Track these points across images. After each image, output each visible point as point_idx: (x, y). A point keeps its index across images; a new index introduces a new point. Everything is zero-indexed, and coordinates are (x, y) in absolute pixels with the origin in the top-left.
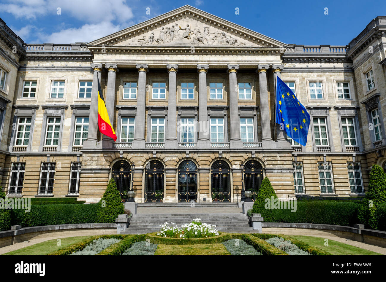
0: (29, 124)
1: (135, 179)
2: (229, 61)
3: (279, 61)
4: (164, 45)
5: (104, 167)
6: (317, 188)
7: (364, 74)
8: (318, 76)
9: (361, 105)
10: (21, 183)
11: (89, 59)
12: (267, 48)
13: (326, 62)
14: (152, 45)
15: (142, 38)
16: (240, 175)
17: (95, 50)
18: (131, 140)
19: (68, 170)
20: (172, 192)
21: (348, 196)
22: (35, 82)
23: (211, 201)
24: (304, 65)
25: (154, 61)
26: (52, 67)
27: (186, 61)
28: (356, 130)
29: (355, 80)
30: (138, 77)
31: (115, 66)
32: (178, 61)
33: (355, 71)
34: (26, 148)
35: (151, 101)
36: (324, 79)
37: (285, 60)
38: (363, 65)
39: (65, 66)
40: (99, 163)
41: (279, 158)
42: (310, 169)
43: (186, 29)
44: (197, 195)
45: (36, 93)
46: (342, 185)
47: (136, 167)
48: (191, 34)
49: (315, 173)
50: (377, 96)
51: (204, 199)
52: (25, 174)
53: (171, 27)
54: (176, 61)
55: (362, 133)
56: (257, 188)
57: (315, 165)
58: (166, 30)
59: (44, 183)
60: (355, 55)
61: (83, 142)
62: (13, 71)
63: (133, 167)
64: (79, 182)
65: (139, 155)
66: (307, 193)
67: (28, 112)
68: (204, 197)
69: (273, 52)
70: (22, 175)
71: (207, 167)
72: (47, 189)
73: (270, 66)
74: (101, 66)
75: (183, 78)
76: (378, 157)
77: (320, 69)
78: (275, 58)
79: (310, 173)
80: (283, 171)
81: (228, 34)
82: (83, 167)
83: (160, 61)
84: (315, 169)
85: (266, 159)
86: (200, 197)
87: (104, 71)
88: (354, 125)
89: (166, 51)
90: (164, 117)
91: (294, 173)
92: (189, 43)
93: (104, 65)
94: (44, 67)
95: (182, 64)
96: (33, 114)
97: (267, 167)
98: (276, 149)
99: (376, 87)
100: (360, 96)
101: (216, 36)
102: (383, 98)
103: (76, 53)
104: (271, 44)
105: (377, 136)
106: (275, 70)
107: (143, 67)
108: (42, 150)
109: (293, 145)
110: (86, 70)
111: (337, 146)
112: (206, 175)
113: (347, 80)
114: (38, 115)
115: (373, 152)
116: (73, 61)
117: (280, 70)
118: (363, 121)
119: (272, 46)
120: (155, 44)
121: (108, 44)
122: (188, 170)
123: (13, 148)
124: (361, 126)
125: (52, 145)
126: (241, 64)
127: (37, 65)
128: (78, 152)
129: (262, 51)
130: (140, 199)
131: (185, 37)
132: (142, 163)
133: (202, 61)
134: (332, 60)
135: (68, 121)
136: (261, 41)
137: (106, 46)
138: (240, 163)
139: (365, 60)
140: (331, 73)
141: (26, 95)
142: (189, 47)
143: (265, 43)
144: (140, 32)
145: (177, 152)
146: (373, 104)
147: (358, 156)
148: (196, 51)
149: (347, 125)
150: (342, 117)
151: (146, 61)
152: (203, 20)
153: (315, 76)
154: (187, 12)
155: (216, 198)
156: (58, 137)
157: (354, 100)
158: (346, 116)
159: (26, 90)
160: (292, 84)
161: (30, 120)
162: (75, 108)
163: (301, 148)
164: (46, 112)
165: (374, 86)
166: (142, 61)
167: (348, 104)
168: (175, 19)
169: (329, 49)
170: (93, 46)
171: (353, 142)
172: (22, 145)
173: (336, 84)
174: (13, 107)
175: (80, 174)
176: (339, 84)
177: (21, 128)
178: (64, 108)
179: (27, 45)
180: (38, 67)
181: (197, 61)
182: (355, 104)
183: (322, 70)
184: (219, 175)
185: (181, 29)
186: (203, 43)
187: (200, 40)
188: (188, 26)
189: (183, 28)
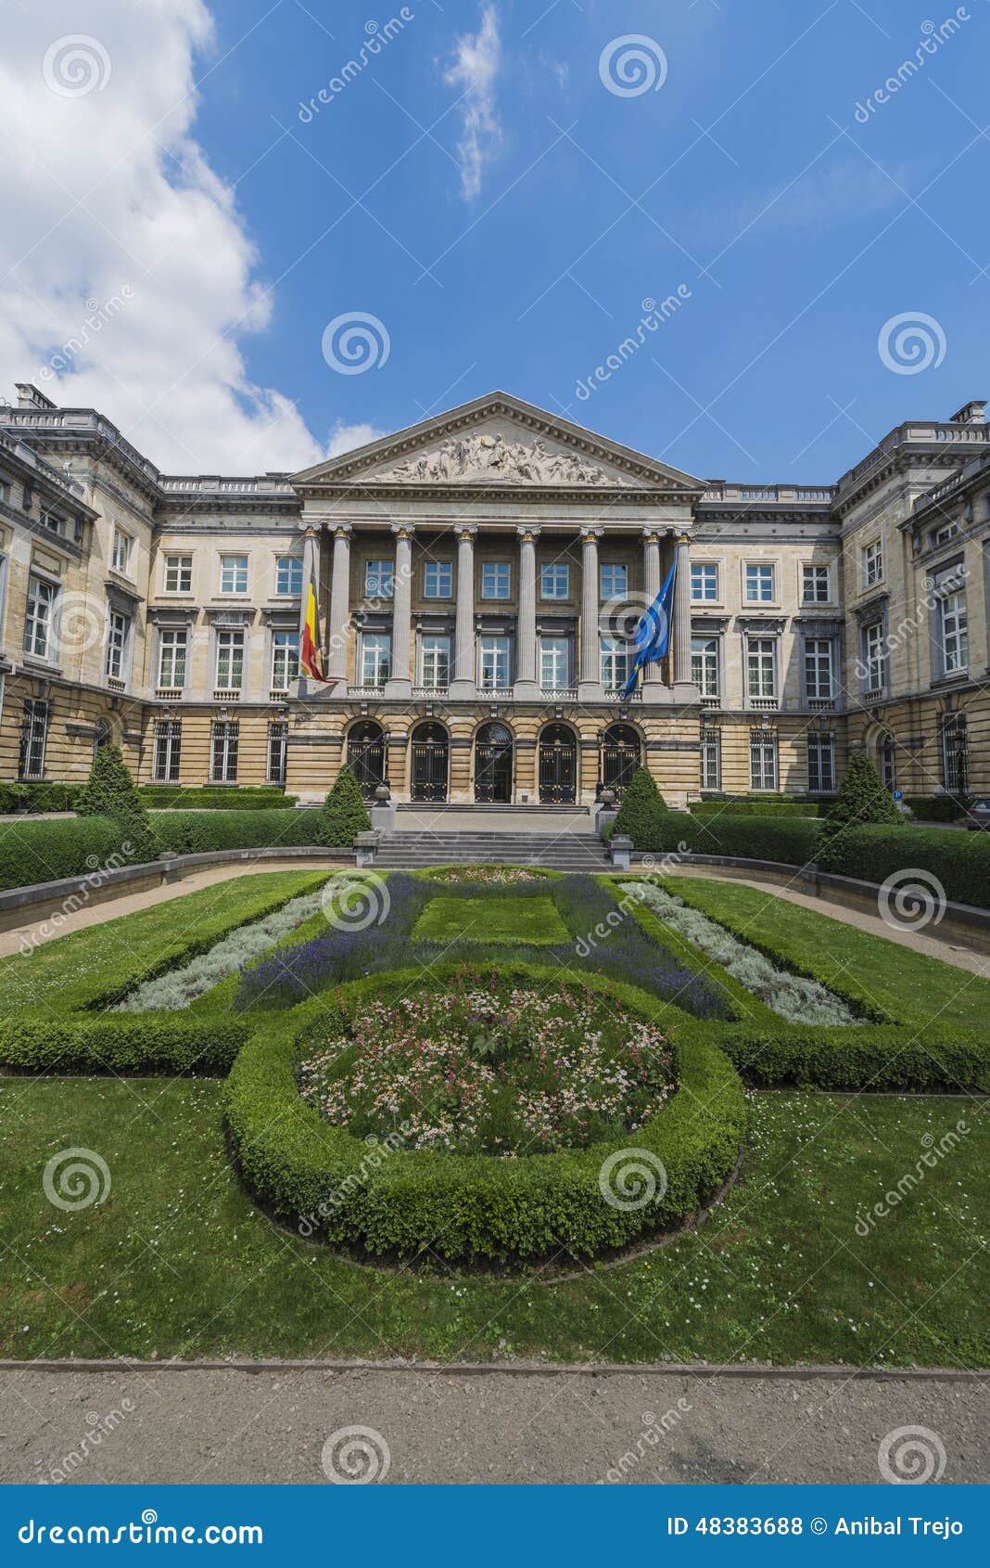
0: (182, 646)
1: (390, 758)
2: (582, 519)
3: (689, 520)
4: (448, 481)
5: (331, 733)
6: (745, 780)
7: (864, 549)
8: (765, 552)
9: (849, 616)
10: (175, 759)
11: (295, 511)
12: (664, 490)
13: (786, 521)
14: (423, 482)
15: (404, 467)
16: (595, 753)
17: (306, 491)
18: (383, 682)
19: (265, 736)
20: (463, 783)
22: (187, 560)
23: (537, 802)
24: (738, 529)
26: (221, 528)
27: (494, 517)
28: (833, 665)
29: (841, 562)
30: (394, 550)
31: (347, 528)
32: (478, 517)
33: (845, 543)
34: (180, 693)
35: (421, 601)
36: (778, 560)
37: (701, 515)
38: (862, 531)
39: (245, 525)
40: (323, 725)
41: (674, 723)
42: (733, 743)
43: (494, 447)
44: (510, 789)
45: (192, 581)
46: (793, 774)
47: (393, 735)
48: (504, 458)
49: (743, 751)
50: (885, 597)
52: (182, 743)
53: (463, 442)
54: (473, 517)
55: (844, 673)
56: (627, 780)
58: (452, 448)
59: (219, 761)
60: (849, 508)
61: (289, 682)
62: (143, 533)
63: (388, 734)
64: (286, 760)
65: (399, 710)
66: (723, 790)
67: (179, 621)
68: (525, 795)
69: (675, 498)
70: (176, 745)
71: (532, 737)
72: (225, 772)
73: (668, 530)
74: (318, 527)
75: (487, 553)
76: (871, 723)
77: (771, 536)
78: (680, 513)
79: (734, 750)
80: (680, 747)
81: (583, 459)
82: (292, 733)
83: (439, 517)
84: (742, 743)
85: (647, 723)
86: (517, 794)
87: (326, 539)
88: (829, 655)
89: (452, 494)
90: (448, 635)
91: (702, 751)
92: (501, 477)
93: (325, 526)
94: (203, 528)
95: (487, 524)
96: (189, 625)
97: (649, 738)
98: (669, 702)
99: (885, 578)
100: (848, 597)
101: (557, 463)
102: (894, 603)
103: (267, 498)
104: (674, 481)
105: (875, 680)
106: (677, 538)
107: (404, 530)
108: (211, 698)
109: (705, 696)
110: (290, 535)
111: (791, 699)
112: (530, 752)
113: (825, 561)
114: (199, 628)
115: (862, 712)
116: (262, 513)
117: (688, 538)
118: (849, 648)
119: (675, 486)
120: (429, 480)
121: (331, 479)
122: (494, 742)
123: (156, 692)
124: (843, 658)
125: (230, 689)
126: (608, 525)
127: (190, 524)
128: (280, 702)
129: (652, 497)
130: (401, 796)
131: (492, 465)
132: (406, 728)
133: (526, 518)
134: (799, 518)
135: (258, 640)
136: (652, 474)
137: (327, 484)
138: (595, 729)
139: (869, 520)
140: (793, 547)
141: (171, 586)
142: (502, 486)
143: (662, 478)
144: (398, 452)
145: (474, 706)
146: (873, 614)
147: (830, 718)
148: (515, 494)
149: (817, 655)
150: (807, 639)
151: (410, 516)
152: (531, 425)
153: (759, 552)
154: (498, 406)
155: (546, 795)
156: (240, 671)
157: (836, 604)
158: (817, 636)
159: (172, 575)
160: (712, 567)
161: (182, 638)
162: (270, 615)
163: (719, 700)
164: (213, 622)
165: (880, 576)
166: (402, 517)
167: (823, 614)
168: (473, 423)
169: (795, 494)
170: (302, 483)
171: (825, 690)
172: (172, 688)
173: (801, 572)
174: (149, 612)
175: (287, 745)
176: (808, 571)
177: (167, 652)
178: (249, 615)
179: (166, 479)
180: (191, 528)
181: (517, 518)
182: (837, 613)
183: (775, 539)
184: (555, 753)
185: (484, 446)
186: (530, 478)
187: (523, 471)
188: (499, 439)
189: (490, 441)
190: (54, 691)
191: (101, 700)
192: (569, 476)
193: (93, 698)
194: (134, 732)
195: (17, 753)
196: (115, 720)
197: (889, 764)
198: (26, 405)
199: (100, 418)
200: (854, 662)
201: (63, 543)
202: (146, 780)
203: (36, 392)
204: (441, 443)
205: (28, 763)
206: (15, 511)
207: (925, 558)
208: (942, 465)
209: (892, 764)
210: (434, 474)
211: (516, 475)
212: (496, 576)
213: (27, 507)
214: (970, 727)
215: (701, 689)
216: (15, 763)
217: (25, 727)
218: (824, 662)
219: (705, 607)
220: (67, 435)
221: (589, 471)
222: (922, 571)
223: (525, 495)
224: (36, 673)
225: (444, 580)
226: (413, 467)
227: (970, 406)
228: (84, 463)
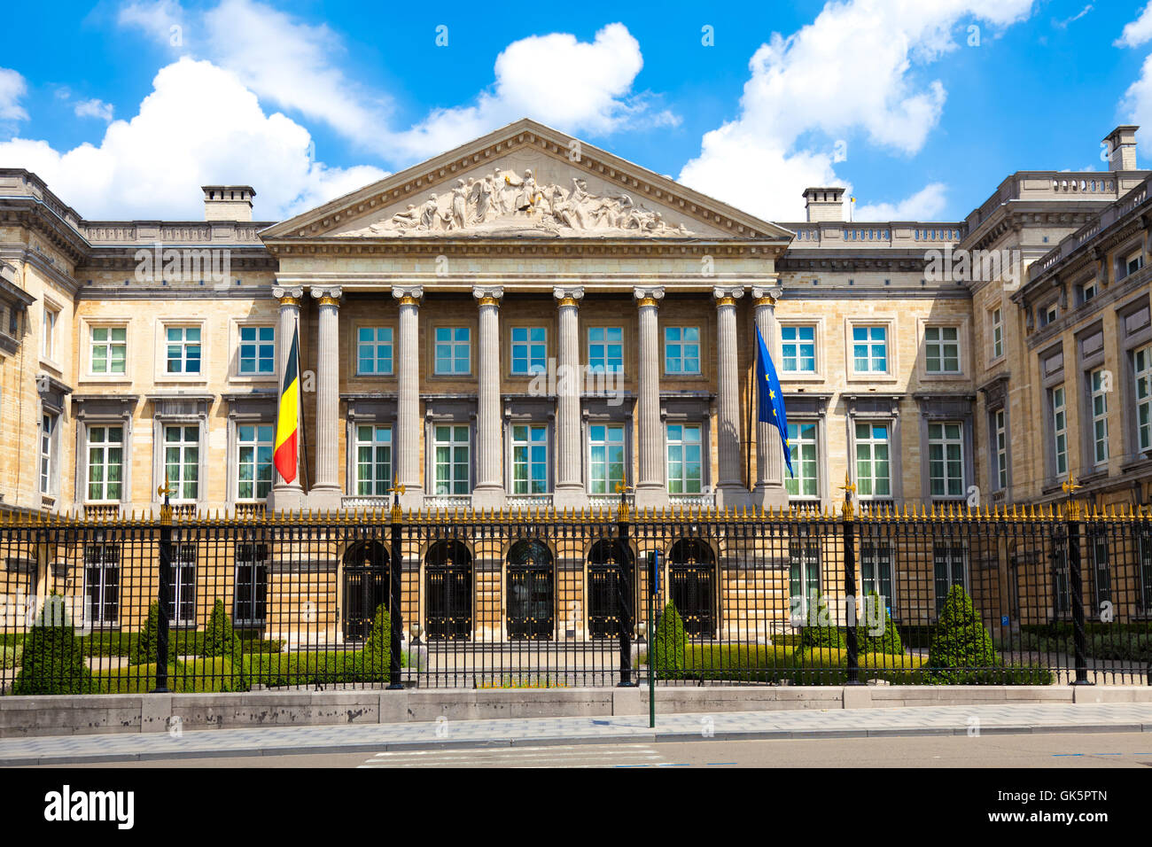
0: (116, 445)
2: (637, 276)
3: (770, 277)
5: (321, 557)
7: (990, 311)
8: (876, 309)
9: (980, 395)
10: (111, 594)
11: (263, 264)
12: (739, 241)
13: (902, 269)
15: (406, 213)
17: (282, 248)
18: (383, 485)
22: (119, 332)
23: (587, 638)
24: (842, 279)
26: (165, 289)
27: (524, 277)
28: (965, 454)
29: (972, 323)
31: (336, 293)
32: (504, 277)
34: (116, 508)
35: (431, 379)
36: (891, 318)
37: (792, 264)
38: (987, 288)
39: (197, 283)
40: (312, 546)
42: (839, 557)
43: (522, 186)
44: (552, 622)
46: (915, 595)
48: (536, 200)
50: (1005, 379)
53: (483, 181)
55: (976, 464)
62: (67, 304)
68: (570, 628)
69: (753, 250)
70: (112, 576)
71: (578, 556)
73: (745, 291)
74: (298, 293)
77: (884, 289)
78: (761, 266)
79: (840, 566)
80: (765, 565)
83: (454, 276)
86: (560, 628)
87: (309, 306)
88: (960, 441)
89: (470, 248)
90: (467, 423)
92: (532, 227)
93: (307, 292)
94: (141, 290)
95: (515, 284)
96: (127, 417)
99: (1006, 354)
100: (979, 369)
101: (603, 206)
102: (1013, 386)
104: (751, 229)
106: (758, 300)
107: (410, 294)
109: (801, 496)
110: (257, 296)
111: (910, 498)
112: (577, 575)
113: (953, 320)
114: (139, 421)
117: (772, 299)
119: (753, 234)
121: (315, 231)
122: (530, 562)
123: (85, 508)
124: (976, 446)
125: (182, 500)
126: (670, 283)
127: (122, 283)
129: (725, 249)
131: (520, 209)
132: (418, 549)
133: (566, 277)
134: (919, 266)
135: (217, 436)
136: (723, 220)
137: (310, 239)
138: (658, 545)
140: (913, 302)
141: (99, 366)
142: (532, 240)
143: (735, 225)
144: (398, 196)
146: (997, 396)
148: (551, 248)
149: (944, 441)
150: (930, 421)
151: (417, 277)
153: (868, 310)
154: (526, 135)
155: (598, 629)
156: (195, 478)
157: (968, 376)
158: (943, 417)
159: (98, 350)
160: (808, 330)
161: (117, 434)
162: (232, 402)
163: (819, 503)
164: (159, 414)
166: (407, 279)
167: (950, 388)
168: (494, 156)
169: (913, 233)
170: (277, 239)
171: (956, 486)
172: (105, 500)
173: (923, 332)
174: (74, 401)
176: (932, 332)
177: (97, 454)
178: (204, 404)
179: (88, 225)
180: (125, 290)
181: (554, 277)
182: (969, 388)
183: (889, 293)
184: (607, 575)
185: (509, 185)
186: (569, 225)
187: (559, 218)
188: (527, 176)
189: (516, 180)
192: (619, 223)
194: (62, 561)
200: (983, 452)
204: (453, 182)
207: (1036, 339)
210: (445, 222)
211: (551, 222)
212: (529, 344)
218: (953, 449)
219: (799, 382)
221: (644, 217)
222: (1035, 353)
223: (563, 249)
226: (417, 213)
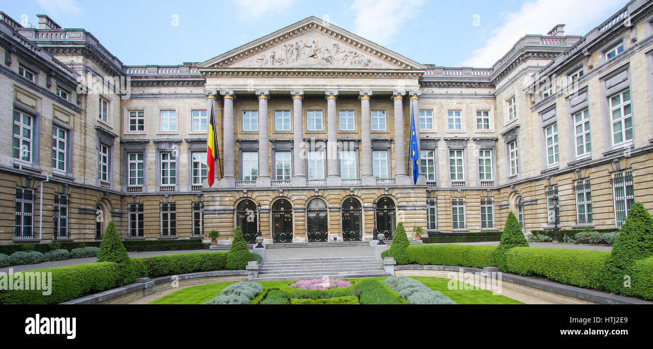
0: (141, 161)
1: (261, 220)
2: (361, 86)
3: (417, 86)
4: (286, 66)
5: (227, 207)
6: (450, 224)
7: (507, 101)
8: (457, 103)
9: (500, 137)
10: (141, 225)
11: (201, 83)
12: (404, 70)
13: (467, 87)
14: (272, 67)
15: (261, 58)
16: (372, 213)
17: (207, 72)
18: (255, 178)
19: (190, 210)
20: (302, 232)
21: (479, 231)
22: (141, 112)
23: (342, 240)
24: (443, 91)
25: (276, 86)
26: (159, 95)
27: (313, 86)
28: (493, 163)
29: (495, 109)
30: (258, 104)
31: (231, 93)
32: (304, 86)
33: (497, 98)
34: (141, 188)
35: (274, 132)
36: (463, 107)
37: (423, 84)
38: (506, 91)
39: (173, 92)
40: (223, 203)
41: (413, 195)
42: (443, 205)
43: (311, 47)
44: (327, 234)
45: (145, 125)
46: (474, 220)
47: (262, 207)
48: (317, 53)
49: (448, 209)
50: (518, 127)
51: (335, 239)
52: (145, 216)
53: (295, 44)
54: (301, 86)
55: (497, 167)
57: (448, 201)
58: (289, 48)
59: (165, 224)
60: (499, 80)
62: (115, 100)
63: (259, 207)
64: (203, 223)
65: (265, 193)
66: (439, 230)
67: (139, 147)
68: (335, 237)
69: (410, 75)
70: (141, 217)
71: (337, 205)
72: (169, 231)
73: (407, 92)
74: (215, 93)
75: (309, 106)
76: (511, 192)
77: (460, 95)
78: (412, 82)
79: (444, 209)
80: (416, 208)
81: (359, 52)
82: (206, 208)
83: (282, 86)
84: (448, 205)
85: (399, 195)
86: (331, 236)
87: (220, 98)
88: (490, 157)
89: (290, 74)
90: (290, 151)
91: (427, 210)
92: (316, 64)
93: (218, 92)
94: (149, 95)
95: (309, 89)
96: (144, 149)
97: (400, 204)
98: (409, 185)
99: (518, 117)
100: (499, 127)
101: (346, 56)
102: (523, 130)
103: (185, 77)
104: (409, 65)
105: (513, 170)
106: (411, 96)
107: (263, 93)
108: (159, 190)
109: (428, 180)
110: (199, 97)
111: (472, 181)
112: (338, 214)
113: (488, 108)
114: (150, 151)
115: (507, 187)
116: (183, 85)
117: (417, 96)
118: (500, 154)
119: (409, 68)
120: (277, 65)
121: (221, 66)
122: (317, 208)
123: (128, 188)
124: (498, 159)
125: (169, 184)
126: (375, 89)
127: (142, 92)
128: (198, 191)
129: (398, 74)
130: (267, 240)
131: (311, 57)
132: (269, 203)
133: (331, 86)
134: (474, 85)
135: (184, 156)
136: (397, 61)
137: (219, 68)
138: (372, 200)
139: (508, 86)
140: (472, 100)
141: (133, 128)
142: (316, 69)
143: (402, 63)
144: (257, 50)
145: (305, 190)
146: (511, 136)
147: (492, 190)
148: (324, 73)
149: (484, 158)
150: (479, 149)
151: (266, 86)
152: (331, 35)
153: (453, 104)
154: (313, 24)
155: (347, 237)
156: (174, 175)
157: (494, 131)
158: (484, 147)
159: (133, 122)
160: (430, 112)
161: (141, 156)
162: (190, 142)
163: (435, 183)
164: (158, 147)
165: (515, 116)
166: (262, 86)
167: (486, 135)
168: (299, 33)
169: (471, 72)
170: (205, 68)
171: (489, 176)
172: (137, 185)
173: (476, 113)
174: (121, 142)
175: (203, 215)
176: (479, 113)
177: (133, 165)
178: (178, 142)
179: (127, 67)
180: (142, 95)
181: (325, 86)
183: (462, 97)
184: (350, 213)
185: (306, 47)
186: (332, 64)
187: (328, 61)
188: (314, 43)
189: (309, 44)
190: (71, 189)
191: (97, 194)
192: (353, 63)
193: (93, 193)
194: (117, 211)
195: (53, 225)
196: (106, 205)
197: (520, 213)
198: (44, 27)
199: (87, 34)
200: (502, 161)
201: (70, 106)
202: (125, 237)
203: (49, 19)
204: (281, 44)
205: (59, 231)
206: (42, 89)
207: (538, 106)
208: (545, 58)
209: (522, 213)
210: (279, 62)
211: (324, 62)
212: (315, 118)
213: (49, 86)
214: (560, 193)
215: (426, 177)
216: (52, 231)
217: (56, 210)
218: (488, 161)
219: (427, 133)
220: (69, 44)
221: (364, 60)
222: (536, 113)
223: (329, 73)
224: (60, 180)
225: (286, 120)
226: (267, 58)
227: (557, 27)
228: (79, 60)
